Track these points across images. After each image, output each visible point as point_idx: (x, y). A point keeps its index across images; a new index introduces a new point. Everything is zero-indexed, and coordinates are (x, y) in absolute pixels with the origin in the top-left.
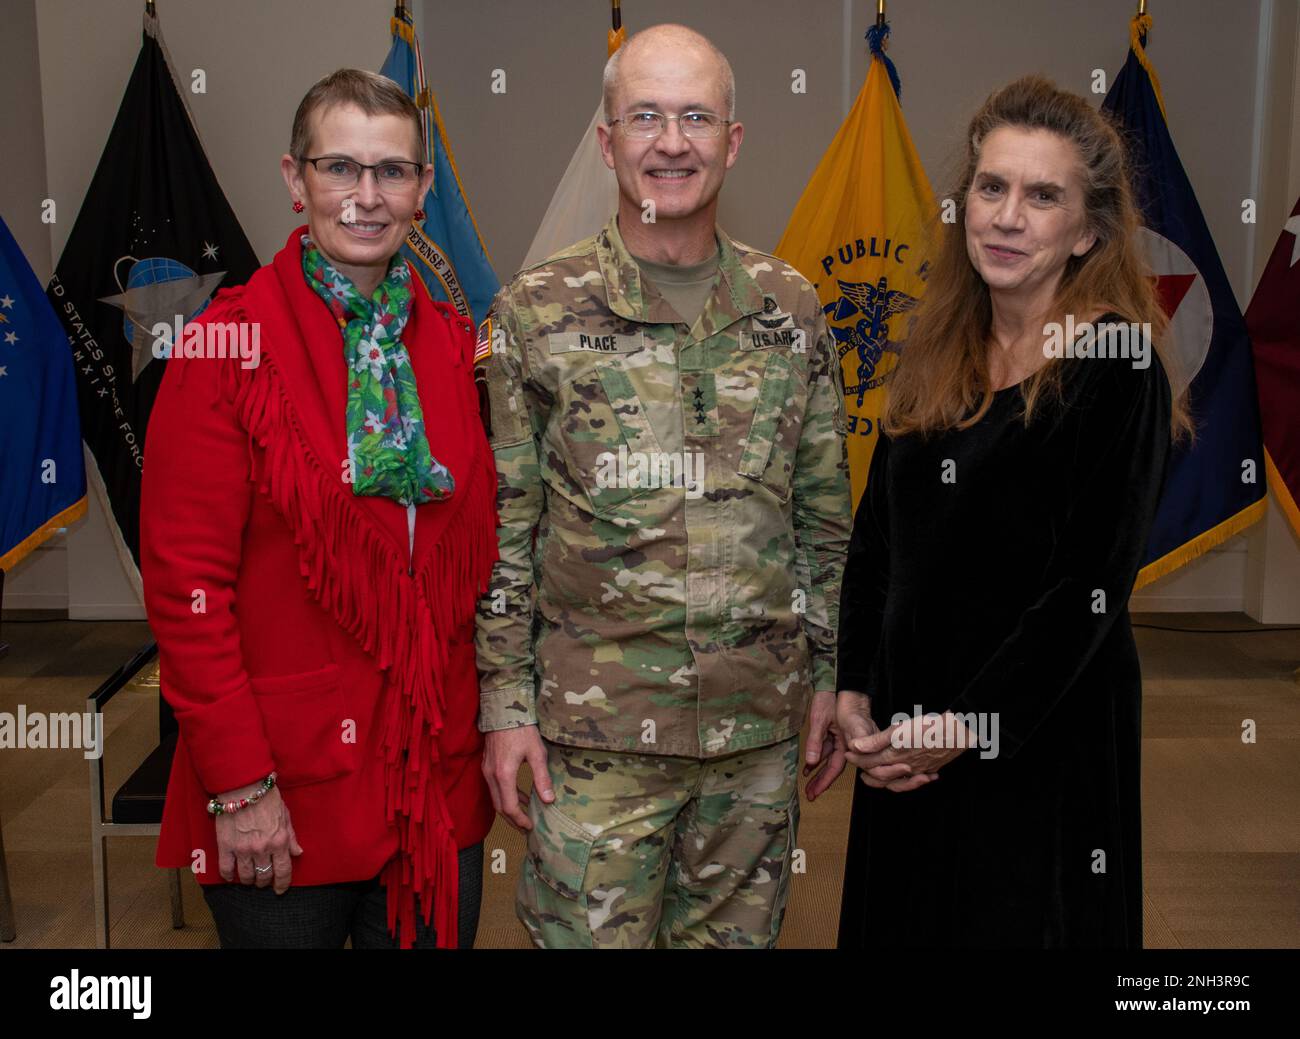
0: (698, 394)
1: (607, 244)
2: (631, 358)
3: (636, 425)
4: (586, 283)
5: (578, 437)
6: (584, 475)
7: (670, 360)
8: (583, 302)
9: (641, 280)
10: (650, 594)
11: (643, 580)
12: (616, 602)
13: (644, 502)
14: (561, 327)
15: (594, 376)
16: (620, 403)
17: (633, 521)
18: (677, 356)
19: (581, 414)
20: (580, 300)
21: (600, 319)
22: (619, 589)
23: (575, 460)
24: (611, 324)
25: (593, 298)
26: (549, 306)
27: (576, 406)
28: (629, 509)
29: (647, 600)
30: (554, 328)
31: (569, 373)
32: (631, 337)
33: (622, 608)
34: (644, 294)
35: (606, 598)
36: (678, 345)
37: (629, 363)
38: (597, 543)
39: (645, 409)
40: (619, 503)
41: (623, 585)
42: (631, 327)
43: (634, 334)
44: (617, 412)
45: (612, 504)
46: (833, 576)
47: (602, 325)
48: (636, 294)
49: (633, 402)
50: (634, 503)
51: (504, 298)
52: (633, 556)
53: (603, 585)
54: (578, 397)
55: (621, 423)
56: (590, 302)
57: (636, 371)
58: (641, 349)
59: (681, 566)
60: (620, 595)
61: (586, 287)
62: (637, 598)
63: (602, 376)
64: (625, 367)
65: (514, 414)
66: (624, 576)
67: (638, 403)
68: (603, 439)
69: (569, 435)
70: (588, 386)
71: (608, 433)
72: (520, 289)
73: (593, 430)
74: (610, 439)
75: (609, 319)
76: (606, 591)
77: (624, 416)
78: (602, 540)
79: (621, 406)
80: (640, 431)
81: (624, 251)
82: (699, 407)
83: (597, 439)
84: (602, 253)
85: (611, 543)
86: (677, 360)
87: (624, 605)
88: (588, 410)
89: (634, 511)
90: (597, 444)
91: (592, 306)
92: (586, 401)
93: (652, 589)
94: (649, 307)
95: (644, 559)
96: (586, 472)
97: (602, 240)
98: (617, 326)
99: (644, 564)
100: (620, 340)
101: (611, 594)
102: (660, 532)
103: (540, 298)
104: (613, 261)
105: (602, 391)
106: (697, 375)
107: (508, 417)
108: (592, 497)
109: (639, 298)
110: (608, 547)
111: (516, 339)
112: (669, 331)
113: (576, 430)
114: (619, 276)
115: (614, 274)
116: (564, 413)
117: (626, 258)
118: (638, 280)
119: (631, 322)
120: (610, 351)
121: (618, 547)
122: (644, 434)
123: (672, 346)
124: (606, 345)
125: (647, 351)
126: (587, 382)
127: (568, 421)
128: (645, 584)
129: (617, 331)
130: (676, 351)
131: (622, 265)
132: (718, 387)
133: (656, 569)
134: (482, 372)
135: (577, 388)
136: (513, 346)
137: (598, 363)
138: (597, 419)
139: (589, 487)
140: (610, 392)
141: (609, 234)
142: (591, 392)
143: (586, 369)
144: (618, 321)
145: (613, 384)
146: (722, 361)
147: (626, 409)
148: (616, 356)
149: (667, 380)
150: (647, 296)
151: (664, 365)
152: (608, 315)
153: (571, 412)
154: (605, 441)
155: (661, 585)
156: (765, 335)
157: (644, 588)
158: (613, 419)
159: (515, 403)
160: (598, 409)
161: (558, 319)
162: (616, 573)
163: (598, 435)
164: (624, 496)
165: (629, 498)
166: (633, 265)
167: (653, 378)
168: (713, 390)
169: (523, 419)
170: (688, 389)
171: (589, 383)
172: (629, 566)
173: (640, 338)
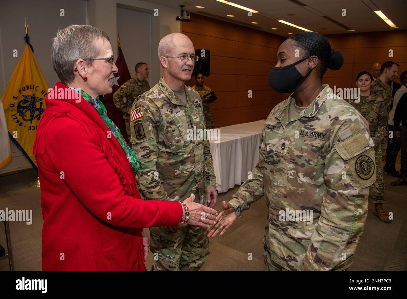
0: (190, 121)
1: (163, 86)
2: (177, 114)
3: (182, 130)
4: (162, 97)
5: (169, 135)
6: (171, 144)
7: (184, 114)
8: (163, 101)
9: (175, 95)
10: (188, 171)
11: (186, 168)
12: (179, 174)
13: (185, 148)
14: (162, 107)
15: (172, 119)
16: (178, 125)
17: (183, 153)
18: (185, 113)
19: (169, 129)
20: (162, 101)
21: (168, 105)
22: (180, 171)
23: (168, 140)
24: (171, 106)
25: (165, 100)
26: (157, 102)
27: (167, 127)
28: (182, 150)
29: (187, 172)
30: (161, 107)
31: (166, 119)
32: (176, 109)
33: (181, 175)
34: (176, 98)
35: (176, 174)
36: (185, 110)
37: (177, 115)
38: (172, 161)
39: (183, 126)
40: (179, 149)
41: (181, 170)
42: (175, 106)
43: (176, 108)
44: (178, 127)
45: (178, 150)
46: (207, 159)
47: (169, 107)
48: (174, 98)
49: (180, 124)
50: (183, 149)
51: (143, 102)
52: (183, 162)
53: (176, 170)
54: (168, 125)
55: (179, 130)
56: (164, 101)
57: (179, 117)
58: (179, 111)
59: (194, 162)
60: (180, 172)
61: (162, 98)
62: (185, 172)
63: (174, 119)
64: (176, 116)
65: (150, 131)
66: (181, 167)
67: (181, 125)
68: (175, 134)
69: (167, 134)
70: (170, 122)
71: (176, 133)
72: (148, 99)
73: (172, 132)
74: (177, 134)
75: (170, 105)
76: (176, 172)
77: (180, 128)
78: (174, 160)
79: (179, 126)
80: (183, 131)
81: (169, 88)
82: (191, 124)
83: (174, 134)
84: (162, 89)
85: (177, 160)
86: (186, 114)
87: (181, 174)
88: (171, 128)
89: (183, 151)
90: (174, 135)
91: (165, 102)
92: (170, 126)
93: (188, 169)
94: (178, 101)
95: (186, 163)
96: (171, 143)
97: (161, 85)
98: (172, 106)
99: (186, 164)
100: (173, 109)
101: (178, 172)
102: (189, 155)
103: (155, 100)
104: (166, 90)
105: (174, 122)
106: (189, 117)
107: (149, 132)
108: (173, 149)
109: (175, 99)
110: (176, 161)
111: (150, 111)
112: (183, 107)
113: (168, 133)
114: (169, 94)
115: (167, 94)
116: (165, 129)
117: (170, 90)
118: (174, 95)
119: (175, 105)
120: (172, 113)
121: (179, 161)
122: (183, 132)
123: (184, 110)
124: (171, 111)
125: (180, 112)
126: (170, 121)
127: (166, 131)
128: (187, 168)
129: (172, 108)
130: (185, 112)
131: (169, 91)
132: (193, 119)
133: (189, 164)
134: (140, 121)
135: (168, 122)
136: (149, 113)
137: (172, 116)
138: (173, 130)
139: (172, 147)
140: (176, 122)
141: (163, 84)
142: (171, 123)
143: (169, 117)
144: (172, 105)
145: (176, 120)
146: (192, 113)
147: (180, 126)
148: (174, 114)
149: (185, 118)
150: (177, 99)
151: (183, 115)
152: (169, 104)
153: (166, 129)
154: (175, 135)
155: (190, 168)
156: (196, 105)
157: (186, 169)
158: (177, 129)
159: (150, 128)
160: (173, 127)
161: (161, 105)
162: (179, 167)
163: (174, 133)
164: (181, 148)
165: (182, 148)
166: (172, 91)
167: (183, 118)
168: (192, 120)
169: (152, 132)
170: (189, 120)
171: (171, 121)
172: (182, 165)
173: (178, 109)
